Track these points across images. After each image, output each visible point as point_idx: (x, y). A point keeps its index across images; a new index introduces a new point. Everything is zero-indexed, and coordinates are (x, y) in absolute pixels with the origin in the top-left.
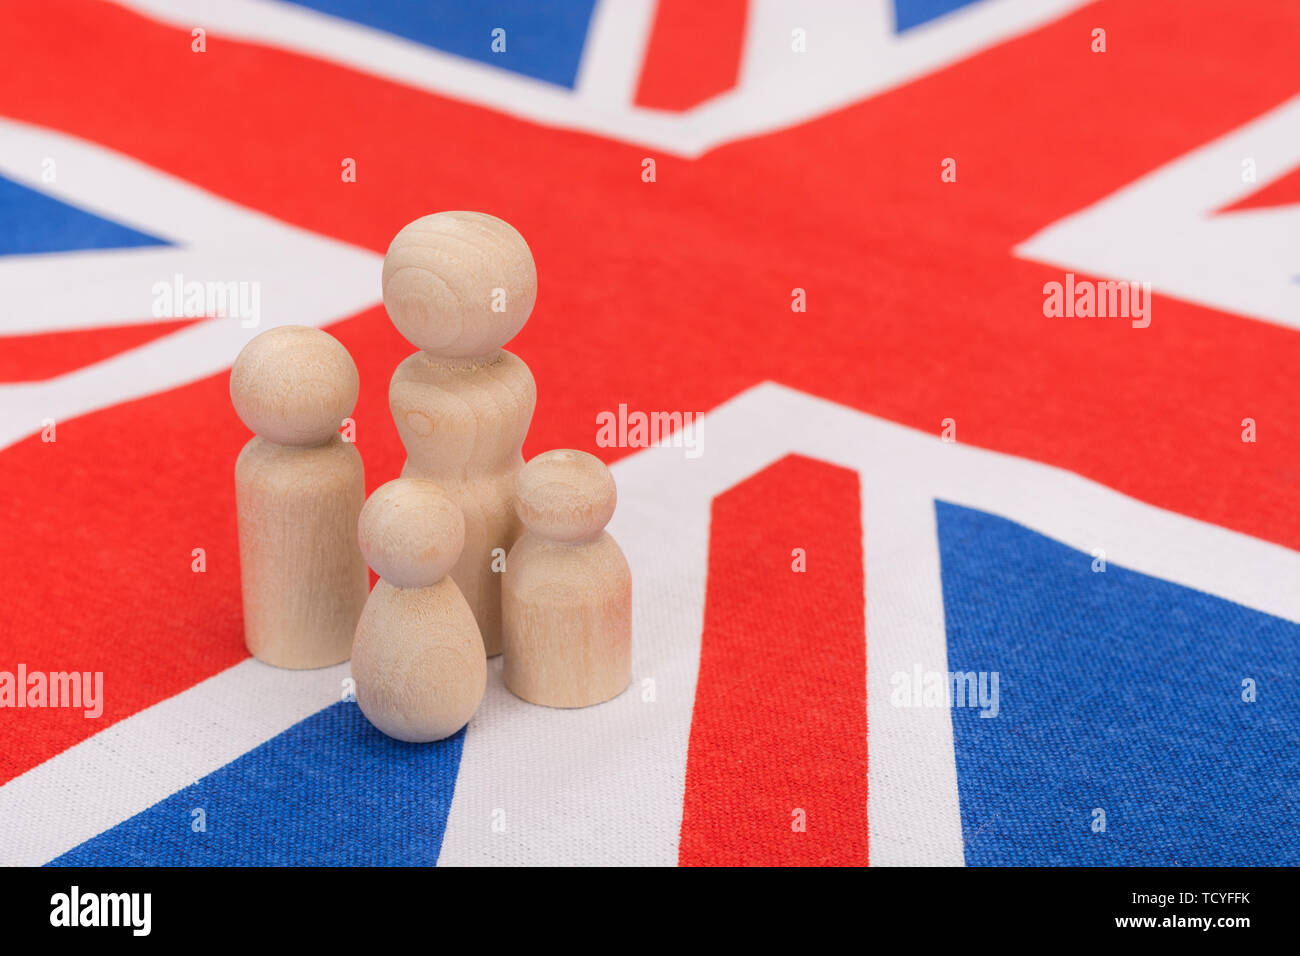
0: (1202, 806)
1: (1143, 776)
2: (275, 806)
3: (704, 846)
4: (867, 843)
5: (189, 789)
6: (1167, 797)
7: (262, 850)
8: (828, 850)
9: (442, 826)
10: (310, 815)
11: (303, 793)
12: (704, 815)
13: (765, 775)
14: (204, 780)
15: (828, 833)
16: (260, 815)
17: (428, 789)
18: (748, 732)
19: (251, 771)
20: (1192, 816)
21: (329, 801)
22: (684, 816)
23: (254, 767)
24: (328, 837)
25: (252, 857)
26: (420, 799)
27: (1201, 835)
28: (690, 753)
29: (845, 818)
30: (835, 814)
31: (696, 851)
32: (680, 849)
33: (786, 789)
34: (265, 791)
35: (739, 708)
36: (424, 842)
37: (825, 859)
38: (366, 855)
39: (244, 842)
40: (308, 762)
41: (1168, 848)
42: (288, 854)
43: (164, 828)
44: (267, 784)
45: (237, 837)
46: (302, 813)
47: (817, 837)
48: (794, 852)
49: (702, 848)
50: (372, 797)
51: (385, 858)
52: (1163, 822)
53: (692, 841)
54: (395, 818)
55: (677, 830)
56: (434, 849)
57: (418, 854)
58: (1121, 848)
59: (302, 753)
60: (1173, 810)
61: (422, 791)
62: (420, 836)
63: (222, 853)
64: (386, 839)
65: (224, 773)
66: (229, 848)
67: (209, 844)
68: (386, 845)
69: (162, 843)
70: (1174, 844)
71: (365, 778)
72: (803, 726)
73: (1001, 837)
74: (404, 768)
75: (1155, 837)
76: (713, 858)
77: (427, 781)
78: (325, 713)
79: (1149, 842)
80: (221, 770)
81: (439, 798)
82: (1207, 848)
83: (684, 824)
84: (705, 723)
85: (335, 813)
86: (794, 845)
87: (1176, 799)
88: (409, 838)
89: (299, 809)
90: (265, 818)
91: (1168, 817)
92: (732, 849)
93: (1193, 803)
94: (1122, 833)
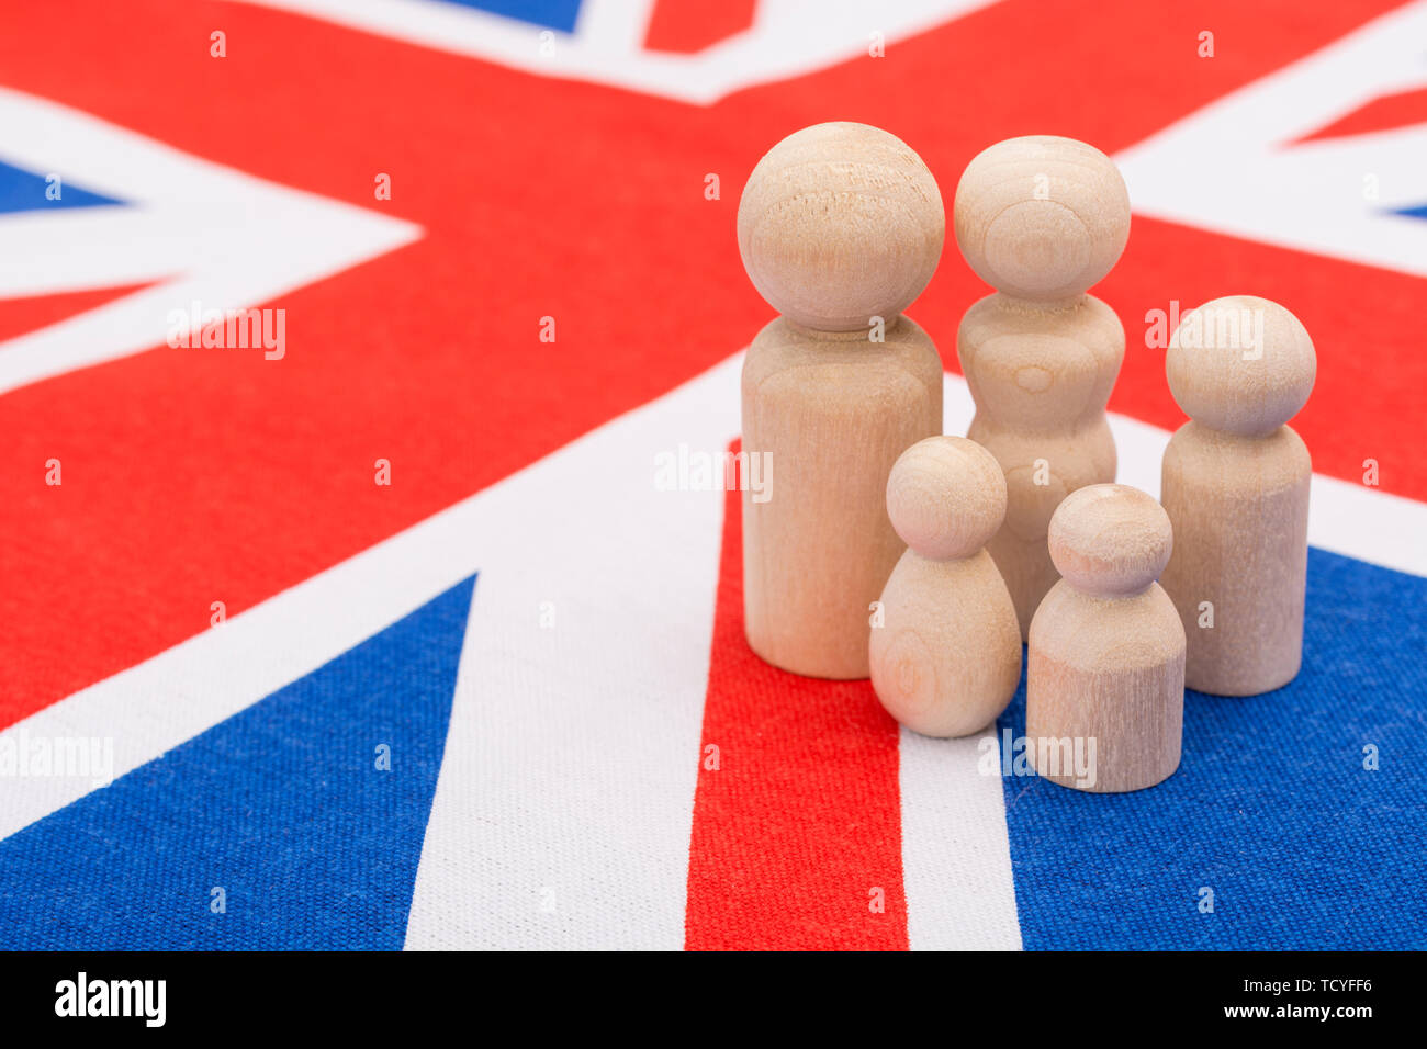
0: (1269, 754)
1: (1204, 725)
2: (248, 778)
3: (720, 811)
4: (899, 811)
5: (152, 764)
6: (1230, 745)
7: (234, 823)
8: (857, 817)
9: (431, 789)
10: (286, 786)
11: (278, 763)
12: (720, 782)
13: (785, 748)
14: (170, 754)
15: (856, 802)
16: (231, 787)
17: (416, 751)
18: (767, 707)
19: (222, 742)
20: (1258, 764)
21: (307, 768)
22: (698, 782)
23: (224, 738)
24: (306, 806)
25: (222, 831)
26: (407, 761)
27: (1268, 783)
28: (706, 723)
29: (874, 787)
30: (864, 784)
31: (712, 815)
32: (694, 812)
33: (810, 761)
34: (236, 763)
35: (758, 682)
36: (412, 807)
37: (853, 825)
38: (349, 823)
39: (214, 815)
40: (284, 730)
41: (1233, 798)
42: (261, 826)
43: (125, 803)
44: (239, 754)
45: (205, 811)
46: (277, 782)
47: (845, 805)
48: (819, 819)
49: (717, 813)
50: (354, 762)
51: (369, 826)
52: (1226, 771)
53: (707, 806)
54: (380, 784)
55: (692, 795)
56: (423, 814)
57: (405, 821)
58: (1180, 798)
59: (276, 721)
60: (1237, 758)
61: (410, 752)
62: (407, 802)
63: (189, 828)
64: (371, 807)
65: (192, 746)
66: (197, 822)
67: (175, 818)
68: (370, 812)
69: (123, 819)
70: (1239, 793)
71: (347, 743)
72: (828, 702)
73: (1047, 797)
74: (389, 730)
75: (1218, 787)
76: (730, 823)
77: (415, 741)
78: (302, 681)
79: (1211, 792)
80: (188, 743)
81: (427, 760)
82: (1274, 795)
83: (699, 790)
84: (721, 693)
85: (313, 781)
86: (820, 812)
87: (1241, 747)
88: (395, 804)
89: (273, 779)
90: (236, 789)
91: (1232, 765)
92: (750, 815)
93: (1259, 751)
94: (1181, 784)
